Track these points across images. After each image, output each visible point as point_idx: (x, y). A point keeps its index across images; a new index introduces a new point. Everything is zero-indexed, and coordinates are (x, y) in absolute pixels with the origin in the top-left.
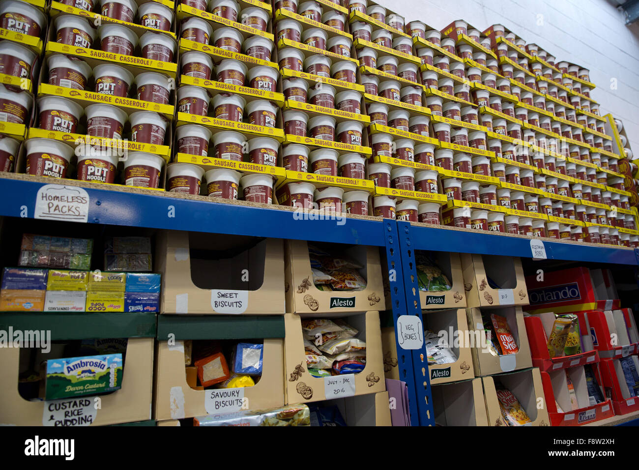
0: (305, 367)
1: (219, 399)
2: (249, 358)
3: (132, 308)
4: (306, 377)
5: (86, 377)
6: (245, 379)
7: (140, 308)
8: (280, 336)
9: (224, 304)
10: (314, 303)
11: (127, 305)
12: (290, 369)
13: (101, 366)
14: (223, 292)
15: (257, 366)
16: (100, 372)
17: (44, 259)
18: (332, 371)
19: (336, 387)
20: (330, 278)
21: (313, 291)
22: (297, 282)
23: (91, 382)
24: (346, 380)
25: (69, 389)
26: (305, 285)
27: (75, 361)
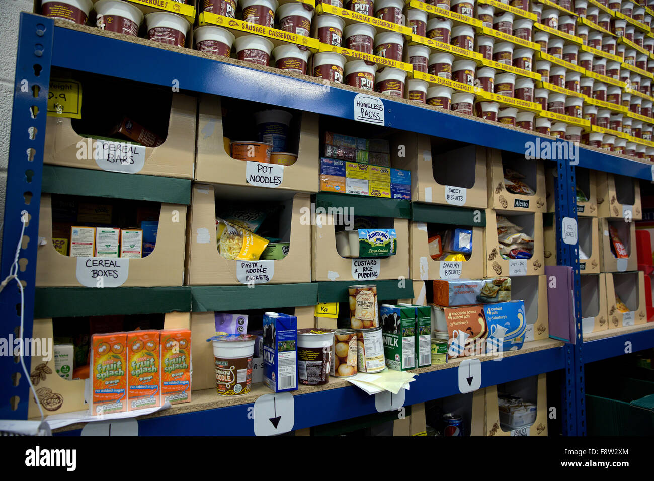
0: (498, 250)
1: (448, 269)
2: (464, 241)
3: (396, 196)
4: (498, 258)
5: (379, 244)
6: (460, 256)
7: (400, 196)
8: (482, 226)
9: (452, 197)
10: (504, 202)
11: (393, 193)
12: (489, 252)
13: (386, 237)
14: (453, 188)
15: (468, 247)
16: (386, 241)
17: (341, 153)
18: (509, 256)
19: (515, 267)
20: (512, 183)
21: (505, 193)
22: (495, 185)
23: (381, 248)
24: (522, 264)
25: (371, 251)
26: (500, 188)
27: (372, 232)
